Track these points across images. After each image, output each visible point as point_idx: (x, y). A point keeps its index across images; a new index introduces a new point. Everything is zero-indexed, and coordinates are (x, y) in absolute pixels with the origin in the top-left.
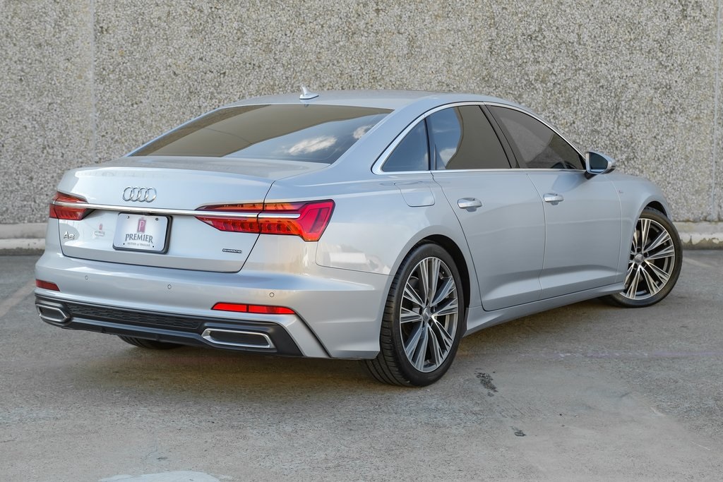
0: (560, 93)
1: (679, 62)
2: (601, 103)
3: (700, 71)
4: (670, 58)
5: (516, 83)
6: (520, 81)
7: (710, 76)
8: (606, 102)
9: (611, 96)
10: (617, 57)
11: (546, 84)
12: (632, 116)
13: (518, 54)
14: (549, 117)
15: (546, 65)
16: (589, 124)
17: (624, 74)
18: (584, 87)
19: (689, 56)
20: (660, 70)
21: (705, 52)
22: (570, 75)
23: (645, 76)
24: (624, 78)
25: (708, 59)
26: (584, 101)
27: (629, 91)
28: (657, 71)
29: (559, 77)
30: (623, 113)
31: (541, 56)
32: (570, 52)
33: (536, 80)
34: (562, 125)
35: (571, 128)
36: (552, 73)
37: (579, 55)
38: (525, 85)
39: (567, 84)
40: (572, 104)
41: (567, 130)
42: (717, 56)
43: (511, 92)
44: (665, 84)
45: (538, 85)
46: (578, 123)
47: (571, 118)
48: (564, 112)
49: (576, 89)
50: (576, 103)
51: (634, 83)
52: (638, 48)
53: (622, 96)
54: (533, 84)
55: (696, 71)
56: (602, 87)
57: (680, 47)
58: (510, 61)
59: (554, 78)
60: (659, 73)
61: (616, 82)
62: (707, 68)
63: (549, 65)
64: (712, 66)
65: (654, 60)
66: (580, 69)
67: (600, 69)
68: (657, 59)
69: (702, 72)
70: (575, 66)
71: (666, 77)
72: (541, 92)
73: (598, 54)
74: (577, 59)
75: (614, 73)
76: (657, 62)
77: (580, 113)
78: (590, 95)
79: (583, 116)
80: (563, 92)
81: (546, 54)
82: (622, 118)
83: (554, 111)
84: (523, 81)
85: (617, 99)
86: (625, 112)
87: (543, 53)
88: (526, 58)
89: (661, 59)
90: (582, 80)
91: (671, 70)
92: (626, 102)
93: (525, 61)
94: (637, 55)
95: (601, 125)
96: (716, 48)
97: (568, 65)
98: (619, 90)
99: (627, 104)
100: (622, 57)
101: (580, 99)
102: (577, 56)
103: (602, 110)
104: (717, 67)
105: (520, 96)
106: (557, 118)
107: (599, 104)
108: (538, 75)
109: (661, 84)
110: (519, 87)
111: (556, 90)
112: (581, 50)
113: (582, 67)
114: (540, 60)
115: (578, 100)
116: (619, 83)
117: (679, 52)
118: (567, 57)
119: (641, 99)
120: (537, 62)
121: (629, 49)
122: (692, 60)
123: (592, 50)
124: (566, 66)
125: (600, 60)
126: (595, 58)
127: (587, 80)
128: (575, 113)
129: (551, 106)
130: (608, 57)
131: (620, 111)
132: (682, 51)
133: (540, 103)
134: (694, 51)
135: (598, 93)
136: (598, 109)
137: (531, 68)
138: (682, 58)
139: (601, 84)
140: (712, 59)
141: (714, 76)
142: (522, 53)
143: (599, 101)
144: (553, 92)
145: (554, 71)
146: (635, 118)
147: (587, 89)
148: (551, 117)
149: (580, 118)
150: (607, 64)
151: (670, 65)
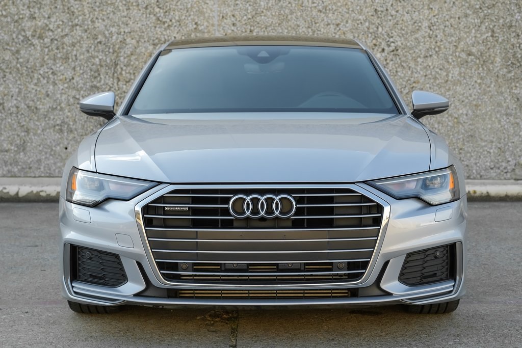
0: (57, 49)
1: (177, 18)
2: (100, 59)
3: (199, 27)
4: (167, 14)
5: (13, 39)
6: (17, 37)
7: (209, 32)
8: (104, 58)
9: (109, 52)
10: (114, 13)
11: (43, 40)
12: (131, 71)
13: (13, 10)
14: (47, 72)
15: (42, 21)
16: (88, 80)
17: (122, 30)
18: (82, 42)
19: (187, 11)
20: (158, 26)
21: (203, 8)
22: (67, 30)
23: (143, 32)
24: (122, 33)
25: (207, 15)
26: (82, 57)
27: (128, 46)
28: (155, 27)
29: (56, 33)
30: (122, 69)
31: (37, 11)
32: (66, 8)
33: (33, 36)
34: (61, 80)
35: (71, 84)
36: (49, 29)
37: (75, 11)
38: (23, 41)
39: (65, 40)
40: (70, 60)
41: (66, 85)
42: (216, 11)
43: (8, 48)
44: (163, 39)
45: (35, 41)
46: (77, 79)
47: (69, 74)
48: (62, 68)
49: (73, 45)
50: (74, 59)
51: (132, 39)
52: (134, 4)
53: (120, 52)
54: (29, 40)
55: (195, 26)
56: (100, 42)
57: (177, 2)
58: (6, 17)
59: (51, 33)
60: (157, 29)
61: (114, 38)
62: (206, 24)
63: (46, 21)
64: (211, 22)
65: (152, 16)
66: (77, 25)
67: (97, 25)
68: (155, 15)
69: (200, 28)
70: (72, 22)
71: (164, 33)
72: (38, 48)
73: (95, 10)
74: (73, 15)
75: (111, 29)
76: (154, 18)
77: (78, 69)
78: (88, 51)
79: (81, 72)
80: (60, 48)
81: (42, 10)
82: (121, 74)
83: (53, 67)
84: (20, 36)
85: (115, 55)
86: (124, 68)
87: (39, 9)
88: (23, 14)
89: (158, 15)
90: (79, 36)
91: (169, 26)
92: (125, 58)
93: (21, 16)
94: (134, 12)
95: (100, 81)
96: (214, 4)
97: (65, 21)
98: (117, 46)
99: (126, 60)
100: (119, 13)
101: (78, 55)
102: (73, 12)
103: (101, 66)
104: (216, 23)
105: (18, 52)
106: (55, 74)
107: (97, 60)
108: (35, 31)
109: (160, 40)
110: (16, 43)
111: (54, 46)
112: (77, 6)
113: (79, 23)
114: (36, 15)
115: (76, 56)
116: (117, 39)
117: (176, 7)
118: (63, 12)
119: (139, 55)
120: (32, 17)
121: (125, 5)
122: (190, 15)
123: (88, 5)
124: (63, 22)
125: (96, 16)
126: (91, 14)
127: (85, 36)
128: (74, 69)
129: (49, 61)
130: (104, 13)
131: (118, 67)
132: (180, 7)
133: (38, 59)
134: (192, 7)
135: (96, 49)
136: (97, 65)
137: (27, 24)
138: (180, 13)
139: (99, 40)
140: (211, 15)
141: (213, 32)
142: (18, 9)
143: (98, 57)
144: (50, 48)
145: (51, 27)
146: (134, 74)
147: (84, 46)
148: (50, 73)
149: (78, 74)
150: (103, 20)
151: (168, 21)
